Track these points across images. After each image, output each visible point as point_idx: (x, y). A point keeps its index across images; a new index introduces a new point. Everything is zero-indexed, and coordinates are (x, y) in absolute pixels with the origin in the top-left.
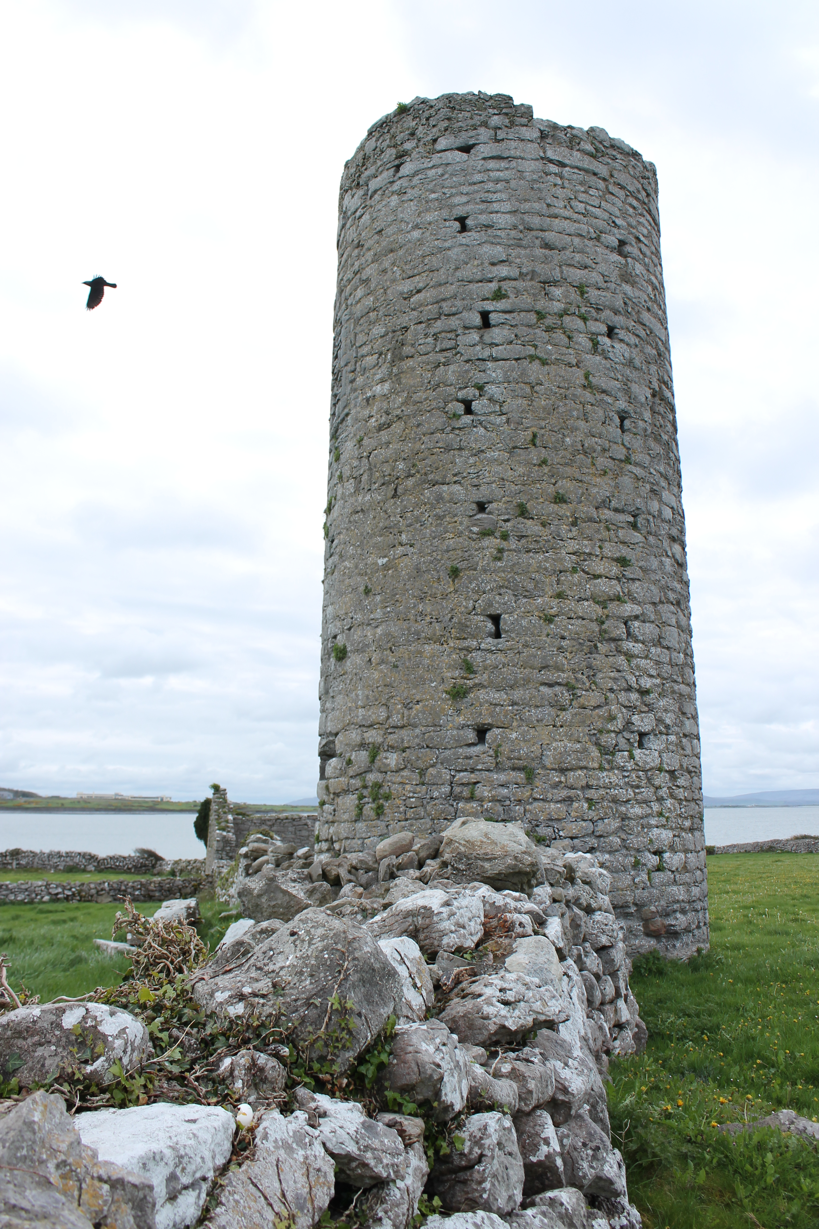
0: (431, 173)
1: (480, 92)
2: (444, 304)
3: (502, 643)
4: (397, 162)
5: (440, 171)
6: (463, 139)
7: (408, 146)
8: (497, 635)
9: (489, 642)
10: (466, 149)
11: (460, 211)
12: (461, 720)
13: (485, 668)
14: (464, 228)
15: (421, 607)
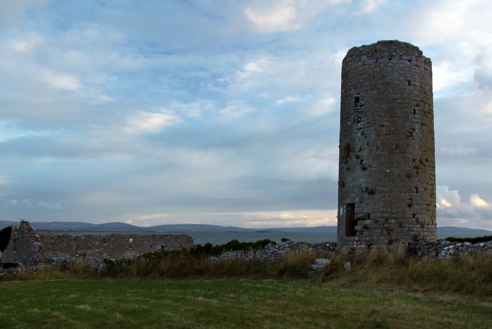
0: (401, 65)
1: (413, 45)
2: (405, 105)
3: (419, 194)
4: (390, 57)
5: (403, 65)
6: (409, 58)
7: (394, 54)
8: (417, 192)
9: (416, 194)
10: (410, 61)
11: (409, 79)
12: (411, 212)
13: (415, 200)
14: (410, 85)
15: (400, 184)
